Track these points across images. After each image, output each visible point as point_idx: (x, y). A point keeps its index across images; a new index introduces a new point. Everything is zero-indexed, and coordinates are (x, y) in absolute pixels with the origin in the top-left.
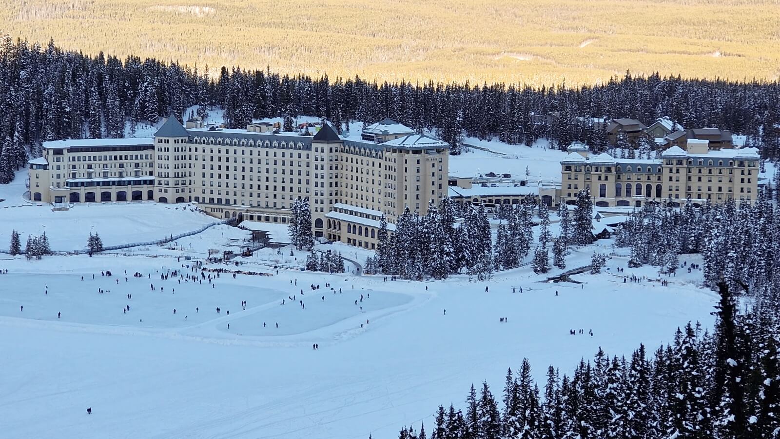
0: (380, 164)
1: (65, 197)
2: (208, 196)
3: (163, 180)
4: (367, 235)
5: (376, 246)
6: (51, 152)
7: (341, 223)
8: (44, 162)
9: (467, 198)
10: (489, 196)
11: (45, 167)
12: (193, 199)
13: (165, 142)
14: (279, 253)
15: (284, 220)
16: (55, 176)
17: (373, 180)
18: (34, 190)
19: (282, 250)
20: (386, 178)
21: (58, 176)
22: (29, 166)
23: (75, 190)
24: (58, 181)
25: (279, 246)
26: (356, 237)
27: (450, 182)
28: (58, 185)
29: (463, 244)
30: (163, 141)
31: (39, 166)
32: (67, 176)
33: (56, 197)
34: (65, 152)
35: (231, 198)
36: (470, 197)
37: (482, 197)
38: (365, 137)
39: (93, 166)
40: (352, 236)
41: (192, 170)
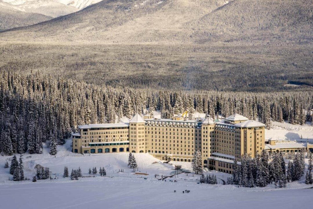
0: (233, 134)
1: (88, 151)
2: (154, 150)
3: (134, 142)
4: (227, 167)
5: (232, 172)
6: (82, 130)
7: (216, 162)
8: (79, 135)
9: (273, 149)
10: (284, 149)
11: (79, 137)
12: (147, 151)
13: (134, 125)
14: (187, 175)
15: (189, 161)
16: (84, 141)
17: (230, 142)
18: (74, 148)
19: (189, 174)
20: (236, 141)
21: (85, 141)
22: (72, 137)
23: (93, 147)
24: (86, 143)
25: (187, 172)
26: (223, 168)
27: (265, 142)
28: (85, 145)
29: (272, 171)
30: (133, 125)
31: (77, 137)
32: (89, 141)
33: (84, 151)
34: (88, 130)
35: (165, 150)
36: (275, 149)
37: (280, 149)
38: (225, 122)
39: (101, 137)
40: (220, 168)
41: (147, 138)
